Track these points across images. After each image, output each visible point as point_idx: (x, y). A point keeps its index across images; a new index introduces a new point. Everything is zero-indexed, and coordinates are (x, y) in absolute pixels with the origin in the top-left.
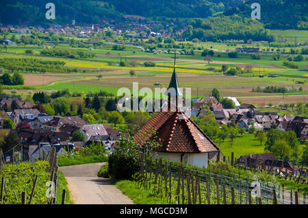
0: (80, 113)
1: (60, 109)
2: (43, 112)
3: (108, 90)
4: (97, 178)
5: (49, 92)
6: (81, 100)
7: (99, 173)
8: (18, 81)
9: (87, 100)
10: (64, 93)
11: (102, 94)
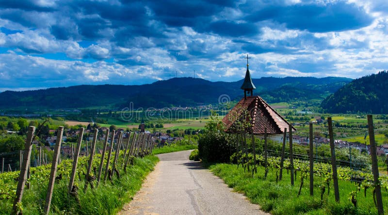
0: (183, 136)
1: (176, 135)
2: (170, 136)
3: (193, 128)
4: (189, 161)
5: (172, 130)
6: (183, 132)
7: (190, 157)
8: (162, 126)
9: (185, 131)
10: (177, 130)
11: (190, 129)
